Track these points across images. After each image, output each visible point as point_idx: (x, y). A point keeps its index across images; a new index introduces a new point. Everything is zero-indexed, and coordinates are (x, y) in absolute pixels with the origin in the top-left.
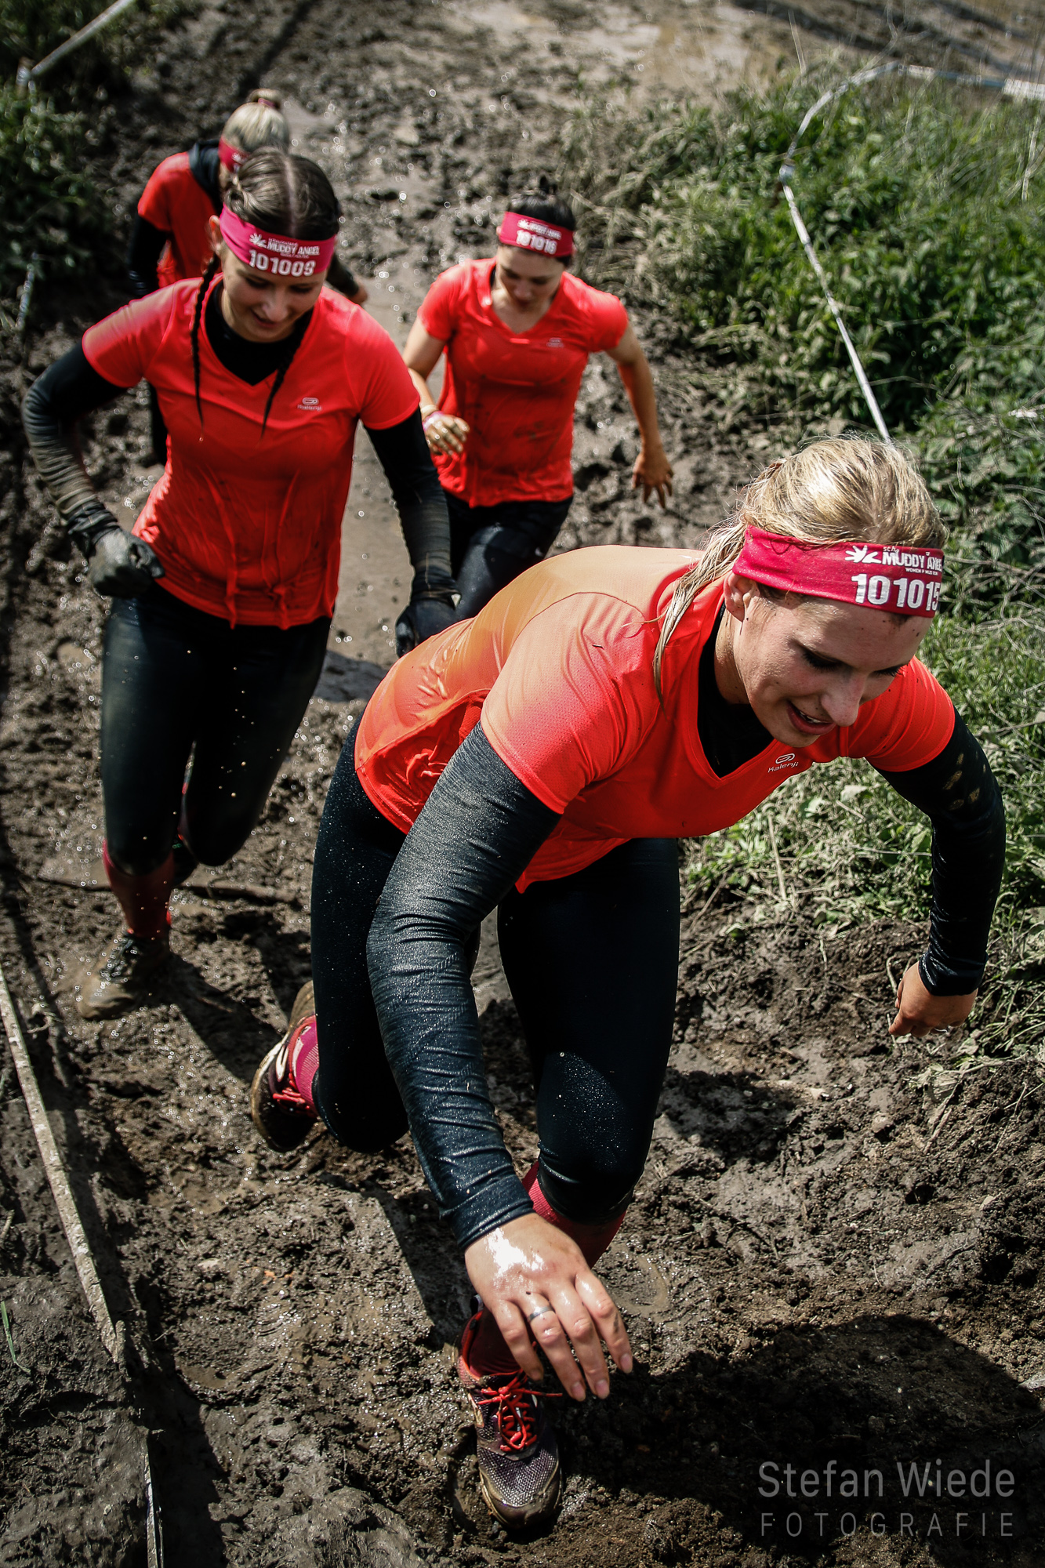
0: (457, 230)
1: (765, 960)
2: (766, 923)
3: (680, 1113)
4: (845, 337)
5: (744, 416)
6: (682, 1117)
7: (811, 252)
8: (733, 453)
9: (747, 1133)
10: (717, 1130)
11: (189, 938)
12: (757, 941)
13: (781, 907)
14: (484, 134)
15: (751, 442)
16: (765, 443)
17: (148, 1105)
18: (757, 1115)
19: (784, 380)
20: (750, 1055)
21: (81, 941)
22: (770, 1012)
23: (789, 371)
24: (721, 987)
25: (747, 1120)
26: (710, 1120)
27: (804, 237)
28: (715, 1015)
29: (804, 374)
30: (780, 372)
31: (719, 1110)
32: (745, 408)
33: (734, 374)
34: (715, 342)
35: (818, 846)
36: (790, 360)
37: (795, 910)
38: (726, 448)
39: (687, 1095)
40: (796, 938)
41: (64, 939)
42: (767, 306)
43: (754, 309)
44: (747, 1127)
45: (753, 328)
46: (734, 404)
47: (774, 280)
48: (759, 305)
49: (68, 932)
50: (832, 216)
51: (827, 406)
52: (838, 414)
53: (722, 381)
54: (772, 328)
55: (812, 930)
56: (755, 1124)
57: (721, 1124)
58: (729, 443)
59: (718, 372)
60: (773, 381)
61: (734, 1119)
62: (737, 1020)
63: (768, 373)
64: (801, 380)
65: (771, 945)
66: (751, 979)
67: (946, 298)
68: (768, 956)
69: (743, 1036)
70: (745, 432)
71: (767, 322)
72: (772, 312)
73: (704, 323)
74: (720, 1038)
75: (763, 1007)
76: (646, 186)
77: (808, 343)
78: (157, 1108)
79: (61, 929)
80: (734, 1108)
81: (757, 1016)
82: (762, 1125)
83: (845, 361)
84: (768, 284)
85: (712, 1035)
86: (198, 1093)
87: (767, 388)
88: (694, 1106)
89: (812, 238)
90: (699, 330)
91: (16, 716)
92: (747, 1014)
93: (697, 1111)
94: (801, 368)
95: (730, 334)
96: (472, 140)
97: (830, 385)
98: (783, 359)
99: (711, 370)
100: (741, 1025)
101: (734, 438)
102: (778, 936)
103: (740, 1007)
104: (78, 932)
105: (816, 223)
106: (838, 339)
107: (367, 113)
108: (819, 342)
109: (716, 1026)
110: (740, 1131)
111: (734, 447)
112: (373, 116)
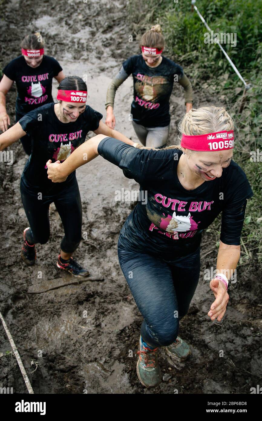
0: (104, 43)
1: (246, 277)
2: (244, 264)
3: (233, 340)
4: (222, 49)
5: (199, 80)
6: (234, 341)
7: (206, 25)
8: (198, 92)
9: (255, 345)
10: (246, 345)
11: (75, 305)
12: (243, 270)
13: (247, 258)
14: (104, 11)
15: (203, 87)
16: (207, 86)
17: (74, 373)
18: (256, 338)
19: (208, 66)
20: (249, 308)
21: (44, 316)
22: (252, 292)
23: (208, 63)
24: (235, 286)
25: (254, 340)
26: (243, 341)
27: (203, 21)
28: (236, 296)
29: (213, 63)
30: (206, 64)
31: (244, 337)
32: (199, 77)
33: (193, 67)
34: (185, 59)
35: (254, 233)
36: (208, 59)
37: (251, 258)
38: (196, 91)
39: (234, 333)
40: (254, 268)
41: (39, 316)
42: (198, 44)
43: (194, 46)
44: (254, 343)
45: (195, 52)
46: (195, 77)
47: (197, 36)
48: (195, 44)
49: (39, 314)
50: (209, 12)
51: (222, 71)
52: (226, 72)
53: (190, 70)
54: (201, 51)
55: (258, 264)
56: (257, 341)
57: (247, 343)
58: (196, 89)
59: (188, 68)
60: (205, 67)
61: (250, 341)
62: (242, 296)
63: (203, 65)
64: (213, 65)
65: (247, 271)
66: (244, 283)
67: (249, 30)
68: (247, 275)
69: (245, 301)
70: (200, 84)
71: (199, 49)
72: (199, 46)
73: (181, 54)
74: (239, 303)
75: (250, 291)
76: (154, 15)
77: (212, 53)
78: (77, 372)
79: (37, 313)
80: (249, 336)
81: (248, 294)
82: (259, 342)
83: (224, 56)
84: (196, 38)
85: (236, 302)
86: (88, 363)
87: (203, 70)
88: (237, 336)
89: (206, 21)
90: (180, 56)
91: (10, 238)
92: (245, 294)
93: (238, 338)
94: (212, 61)
95: (189, 55)
96: (102, 13)
97: (221, 64)
98: (206, 59)
99: (186, 67)
100: (244, 298)
101: (198, 87)
102: (249, 268)
103: (242, 292)
104: (42, 313)
105: (206, 16)
106: (220, 50)
107: (69, 14)
108: (215, 53)
109: (237, 299)
110: (253, 344)
111: (198, 90)
112: (71, 14)
